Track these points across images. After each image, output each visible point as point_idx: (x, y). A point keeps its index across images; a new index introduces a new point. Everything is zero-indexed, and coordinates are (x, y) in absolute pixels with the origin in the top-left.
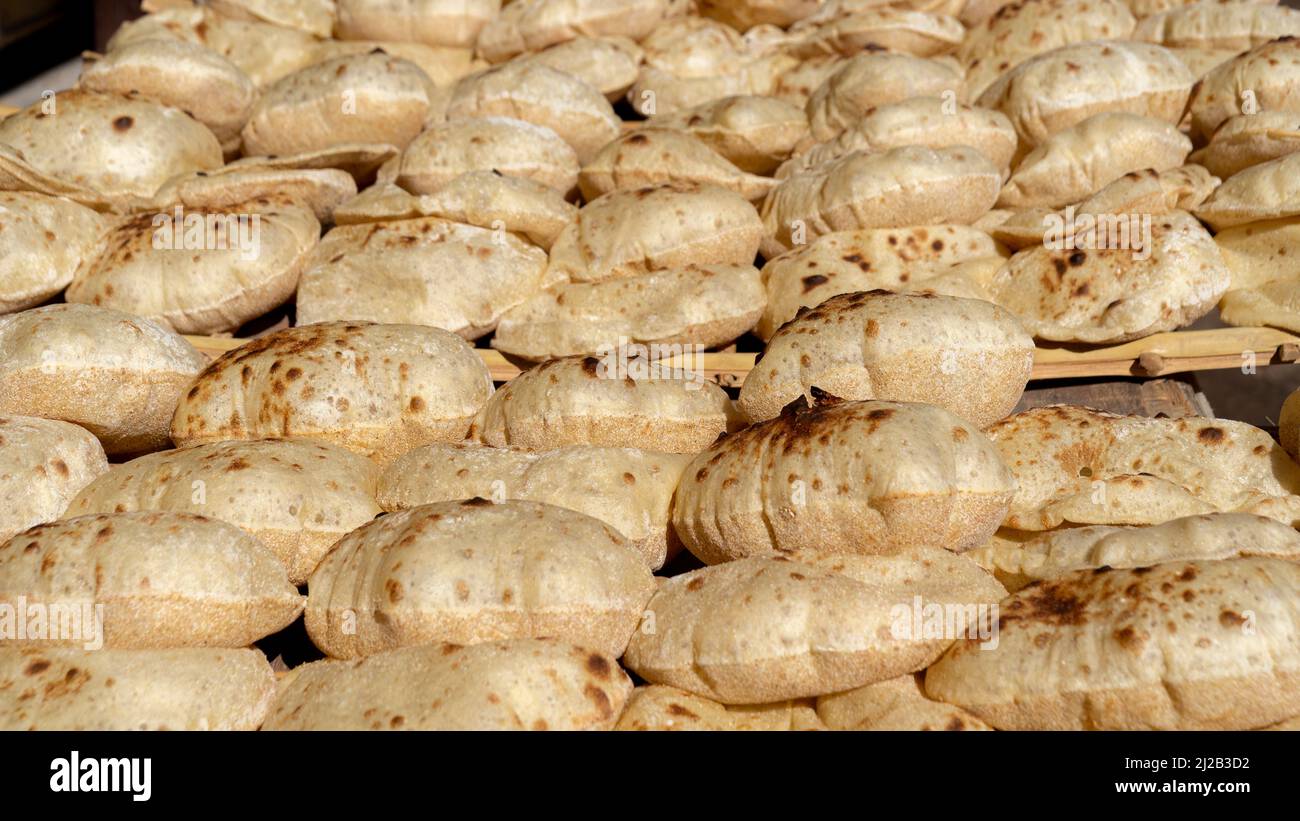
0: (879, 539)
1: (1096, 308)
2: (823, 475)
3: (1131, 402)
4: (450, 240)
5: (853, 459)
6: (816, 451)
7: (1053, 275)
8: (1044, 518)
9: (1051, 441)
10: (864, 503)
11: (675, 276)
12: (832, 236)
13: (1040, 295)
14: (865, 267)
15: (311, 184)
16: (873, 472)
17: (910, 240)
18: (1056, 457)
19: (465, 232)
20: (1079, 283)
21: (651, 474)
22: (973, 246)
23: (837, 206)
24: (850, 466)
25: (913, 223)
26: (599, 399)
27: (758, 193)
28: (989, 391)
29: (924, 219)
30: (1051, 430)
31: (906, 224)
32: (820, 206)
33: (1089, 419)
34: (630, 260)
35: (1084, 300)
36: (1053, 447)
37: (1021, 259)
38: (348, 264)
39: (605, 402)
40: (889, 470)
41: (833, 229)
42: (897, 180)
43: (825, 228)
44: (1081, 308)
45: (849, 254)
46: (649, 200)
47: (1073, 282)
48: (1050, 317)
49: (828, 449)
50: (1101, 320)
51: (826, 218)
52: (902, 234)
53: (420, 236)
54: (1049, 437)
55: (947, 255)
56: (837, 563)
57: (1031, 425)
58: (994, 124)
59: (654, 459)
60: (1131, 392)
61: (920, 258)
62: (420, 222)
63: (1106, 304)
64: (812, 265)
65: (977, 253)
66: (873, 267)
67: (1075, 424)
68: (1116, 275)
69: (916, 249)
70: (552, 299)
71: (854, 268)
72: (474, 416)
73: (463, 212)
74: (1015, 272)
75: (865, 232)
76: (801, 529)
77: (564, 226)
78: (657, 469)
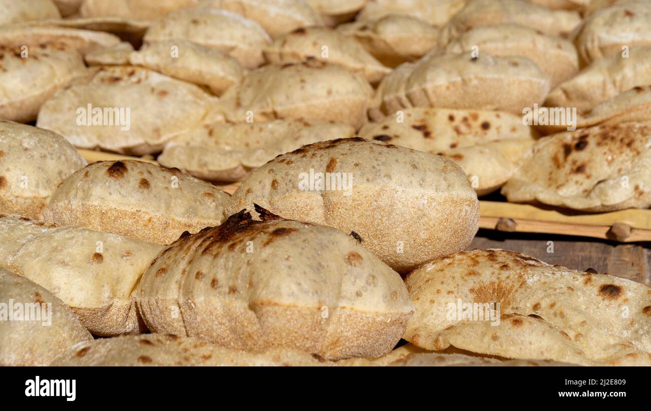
0: (256, 338)
1: (588, 184)
2: (221, 276)
3: (600, 259)
4: (143, 83)
5: (245, 266)
6: (223, 254)
7: (561, 157)
8: (437, 341)
9: (473, 277)
10: (246, 305)
11: (286, 124)
12: (410, 110)
13: (550, 170)
14: (427, 135)
15: (81, 40)
16: (255, 279)
17: (465, 120)
18: (472, 290)
19: (156, 79)
20: (579, 164)
21: (122, 257)
22: (514, 130)
23: (416, 89)
24: (241, 271)
25: (470, 107)
26: (110, 194)
27: (377, 78)
28: (427, 229)
29: (479, 105)
30: (476, 269)
31: (465, 108)
32: (407, 88)
33: (511, 264)
34: (263, 110)
35: (580, 177)
36: (472, 282)
37: (544, 142)
38: (74, 91)
39: (115, 197)
40: (265, 279)
41: (413, 105)
42: (460, 73)
43: (408, 104)
44: (577, 182)
45: (418, 124)
46: (287, 72)
47: (574, 162)
48: (554, 187)
49: (232, 254)
50: (587, 193)
51: (409, 97)
52: (459, 114)
53: (126, 78)
54: (472, 273)
55: (492, 134)
56: (207, 353)
57: (464, 262)
58: (559, 47)
59: (131, 246)
60: (604, 252)
61: (470, 133)
62: (129, 69)
63: (596, 182)
64: (385, 128)
65: (516, 135)
66: (433, 135)
67: (497, 266)
68: (607, 160)
69: (469, 126)
70: (206, 132)
71: (419, 135)
72: (45, 198)
73: (158, 66)
74: (536, 151)
75: (433, 110)
76: (199, 319)
77: (232, 83)
78: (129, 253)
